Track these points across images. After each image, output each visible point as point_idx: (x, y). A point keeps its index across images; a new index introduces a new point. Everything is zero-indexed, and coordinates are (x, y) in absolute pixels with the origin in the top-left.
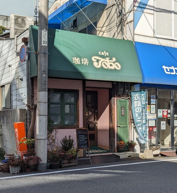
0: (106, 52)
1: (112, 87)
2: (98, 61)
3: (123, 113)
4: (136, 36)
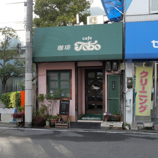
0: (90, 37)
1: (102, 65)
2: (79, 45)
3: (113, 87)
4: (128, 17)
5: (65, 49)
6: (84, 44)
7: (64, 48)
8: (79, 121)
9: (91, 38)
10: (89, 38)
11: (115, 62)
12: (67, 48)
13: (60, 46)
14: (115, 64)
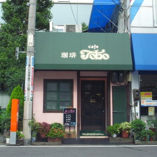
1: (107, 76)
2: (86, 54)
4: (133, 28)
5: (70, 57)
6: (90, 52)
7: (69, 55)
8: (81, 137)
9: (97, 47)
10: (96, 47)
11: (121, 73)
12: (72, 55)
13: (64, 53)
14: (121, 75)
